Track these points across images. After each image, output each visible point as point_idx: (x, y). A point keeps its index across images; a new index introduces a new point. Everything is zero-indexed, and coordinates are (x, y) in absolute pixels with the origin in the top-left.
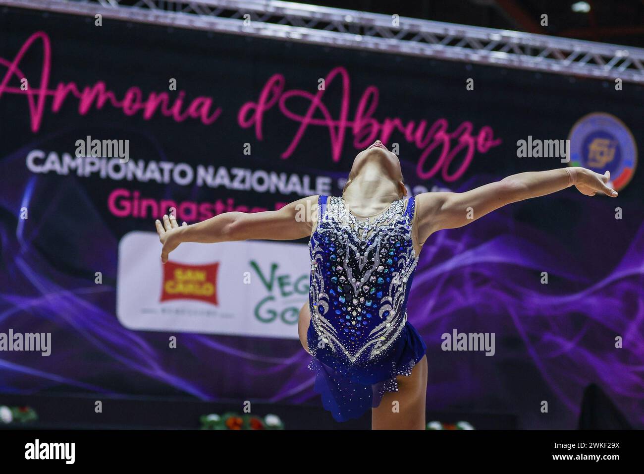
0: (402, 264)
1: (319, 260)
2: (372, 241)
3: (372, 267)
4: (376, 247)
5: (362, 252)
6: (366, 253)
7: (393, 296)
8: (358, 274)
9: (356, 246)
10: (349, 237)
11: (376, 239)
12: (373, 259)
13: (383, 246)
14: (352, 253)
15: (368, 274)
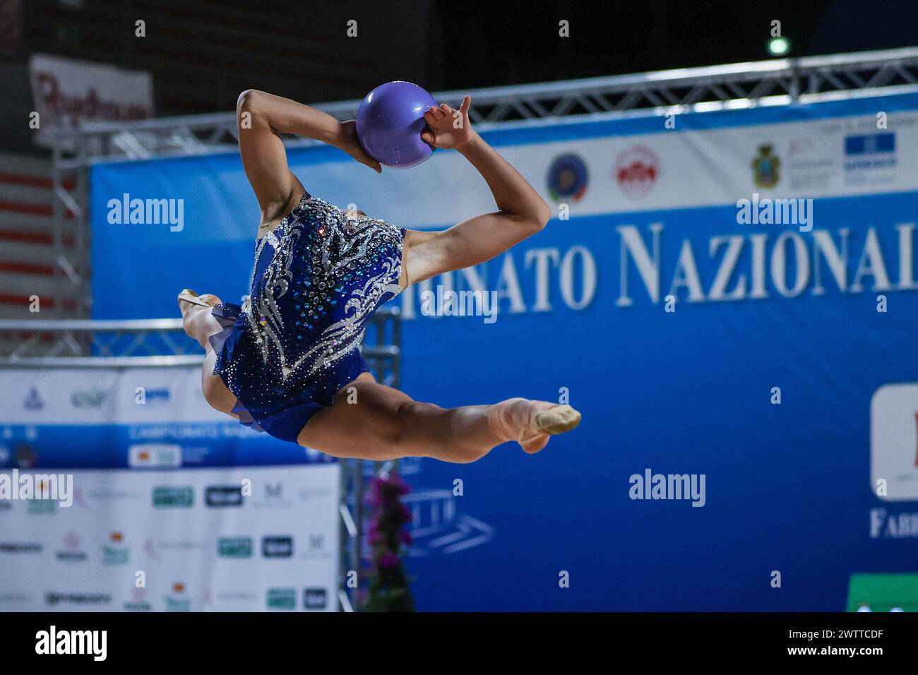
0: (386, 268)
1: (295, 236)
2: (363, 231)
3: (354, 255)
4: (365, 238)
5: (348, 238)
6: (353, 241)
7: (367, 293)
8: (335, 259)
9: (342, 232)
10: (338, 223)
11: (369, 230)
12: (359, 248)
13: (373, 240)
14: (336, 238)
15: (347, 260)
